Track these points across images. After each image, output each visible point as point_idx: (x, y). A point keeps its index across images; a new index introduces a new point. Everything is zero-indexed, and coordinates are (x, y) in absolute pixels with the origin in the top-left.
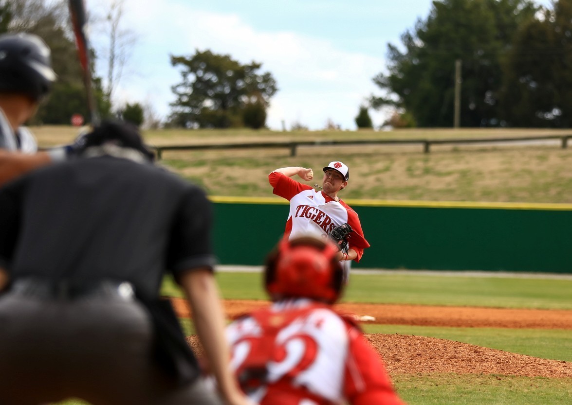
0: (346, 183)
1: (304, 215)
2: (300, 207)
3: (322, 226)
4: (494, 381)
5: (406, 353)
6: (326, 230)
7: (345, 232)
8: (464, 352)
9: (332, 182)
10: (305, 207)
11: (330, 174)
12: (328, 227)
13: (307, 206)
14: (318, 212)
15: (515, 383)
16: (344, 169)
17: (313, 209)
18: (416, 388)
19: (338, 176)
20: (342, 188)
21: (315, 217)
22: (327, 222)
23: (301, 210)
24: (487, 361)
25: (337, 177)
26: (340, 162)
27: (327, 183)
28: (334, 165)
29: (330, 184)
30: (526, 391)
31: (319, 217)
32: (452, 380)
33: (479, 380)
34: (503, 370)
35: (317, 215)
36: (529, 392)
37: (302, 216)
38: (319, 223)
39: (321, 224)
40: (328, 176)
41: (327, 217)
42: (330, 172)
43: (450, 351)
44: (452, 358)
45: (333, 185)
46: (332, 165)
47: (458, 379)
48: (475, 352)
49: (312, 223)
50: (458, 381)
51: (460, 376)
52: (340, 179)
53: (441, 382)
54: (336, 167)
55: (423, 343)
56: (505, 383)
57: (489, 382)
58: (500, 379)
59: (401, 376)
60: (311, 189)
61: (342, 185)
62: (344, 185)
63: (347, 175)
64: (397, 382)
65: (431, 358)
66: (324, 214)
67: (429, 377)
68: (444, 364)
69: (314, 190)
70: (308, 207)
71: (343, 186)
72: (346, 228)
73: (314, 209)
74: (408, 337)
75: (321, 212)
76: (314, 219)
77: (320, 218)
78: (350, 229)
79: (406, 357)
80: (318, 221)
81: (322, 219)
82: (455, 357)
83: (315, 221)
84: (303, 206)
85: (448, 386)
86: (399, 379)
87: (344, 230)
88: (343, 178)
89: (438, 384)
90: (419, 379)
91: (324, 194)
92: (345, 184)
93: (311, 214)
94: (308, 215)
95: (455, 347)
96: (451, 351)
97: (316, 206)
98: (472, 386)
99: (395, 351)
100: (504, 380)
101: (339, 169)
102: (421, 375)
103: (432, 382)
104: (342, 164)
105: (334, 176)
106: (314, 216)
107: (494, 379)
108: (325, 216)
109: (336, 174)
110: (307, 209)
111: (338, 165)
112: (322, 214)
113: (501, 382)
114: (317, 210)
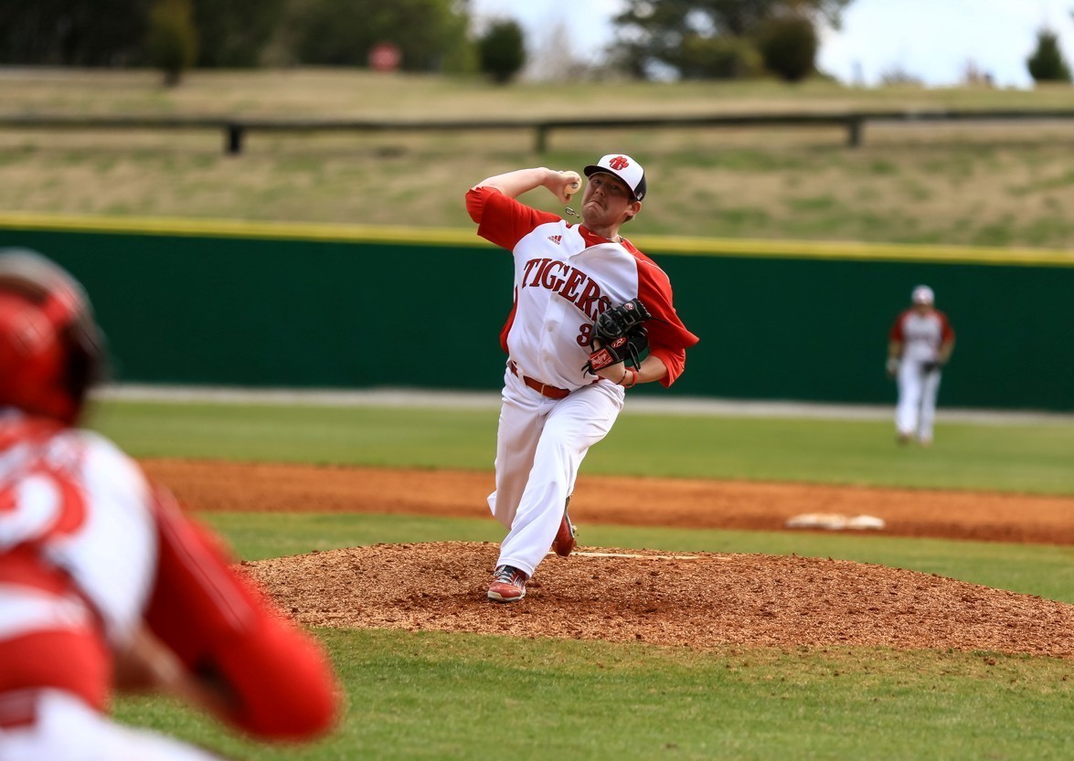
0: (639, 205)
1: (540, 282)
2: (531, 263)
3: (579, 305)
4: (978, 668)
5: (796, 601)
6: (592, 314)
7: (630, 320)
8: (938, 598)
9: (602, 202)
10: (541, 262)
11: (599, 182)
12: (595, 305)
13: (546, 261)
14: (570, 272)
15: (1028, 674)
16: (632, 174)
17: (558, 266)
18: (783, 680)
19: (617, 188)
20: (629, 218)
21: (563, 286)
22: (591, 294)
23: (535, 270)
24: (986, 621)
25: (615, 191)
26: (624, 156)
27: (591, 204)
28: (611, 162)
29: (597, 206)
30: (1045, 690)
31: (572, 284)
32: (877, 664)
33: (943, 664)
34: (1014, 641)
35: (566, 279)
36: (1054, 693)
37: (535, 284)
38: (572, 299)
39: (577, 300)
40: (594, 188)
41: (592, 283)
42: (600, 178)
43: (903, 598)
44: (902, 613)
45: (606, 208)
46: (605, 163)
47: (893, 664)
48: (964, 599)
49: (557, 300)
50: (890, 666)
51: (899, 654)
52: (621, 194)
53: (849, 668)
54: (615, 167)
55: (845, 578)
56: (1003, 672)
57: (966, 668)
58: (992, 664)
59: (759, 651)
60: (558, 220)
61: (628, 210)
62: (633, 209)
63: (642, 187)
64: (746, 665)
65: (851, 613)
66: (584, 276)
67: (825, 656)
68: (876, 626)
69: (563, 222)
70: (549, 263)
71: (630, 213)
72: (633, 312)
73: (561, 265)
74: (817, 562)
75: (576, 272)
76: (561, 290)
77: (575, 286)
78: (643, 312)
79: (794, 607)
80: (570, 294)
81: (580, 289)
82: (911, 611)
83: (564, 294)
84: (538, 261)
85: (863, 676)
86: (753, 660)
87: (627, 315)
88: (632, 195)
89: (840, 670)
90: (798, 660)
91: (582, 231)
92: (636, 208)
93: (553, 277)
94: (549, 281)
95: (919, 588)
96: (906, 596)
97: (565, 260)
98: (921, 677)
99: (770, 594)
100: (1002, 667)
101: (622, 173)
102: (806, 651)
103: (828, 667)
104: (630, 160)
105: (608, 187)
106: (560, 282)
107: (979, 662)
108: (586, 282)
109: (615, 184)
110: (546, 266)
111: (620, 164)
112: (579, 277)
113: (994, 669)
114: (567, 269)
